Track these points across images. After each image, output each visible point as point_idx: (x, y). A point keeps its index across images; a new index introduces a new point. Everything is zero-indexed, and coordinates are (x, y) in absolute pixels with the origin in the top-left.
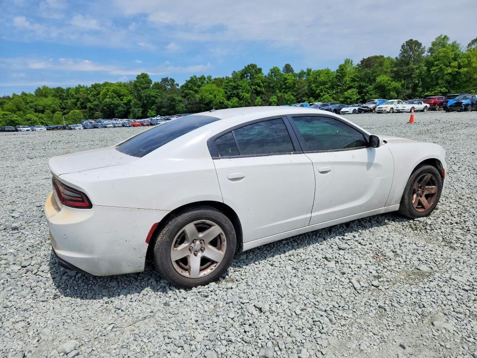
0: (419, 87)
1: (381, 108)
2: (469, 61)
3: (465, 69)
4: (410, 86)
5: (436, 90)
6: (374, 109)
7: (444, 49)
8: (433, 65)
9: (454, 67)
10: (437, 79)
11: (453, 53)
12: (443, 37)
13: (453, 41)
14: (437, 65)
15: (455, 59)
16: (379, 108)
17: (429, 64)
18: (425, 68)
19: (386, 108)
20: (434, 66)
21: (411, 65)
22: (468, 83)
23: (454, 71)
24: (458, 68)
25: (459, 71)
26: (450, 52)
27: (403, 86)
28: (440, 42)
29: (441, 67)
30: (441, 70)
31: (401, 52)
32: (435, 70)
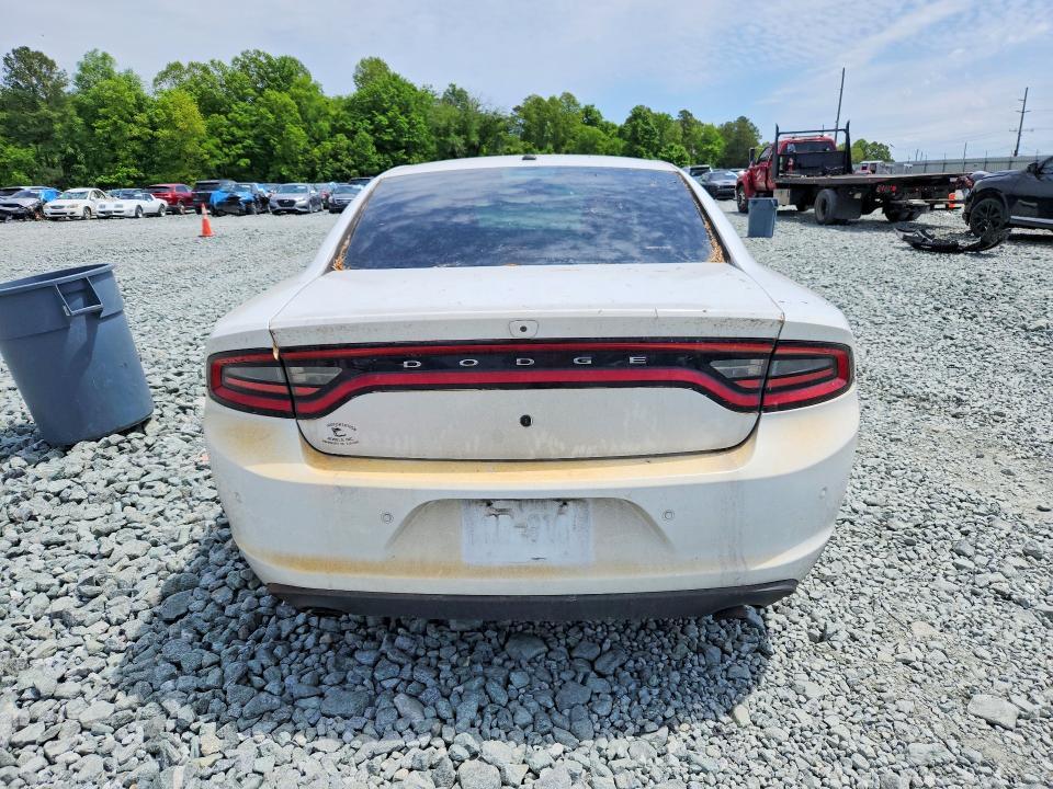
0: (80, 163)
1: (62, 207)
2: (169, 115)
3: (166, 132)
4: (56, 160)
5: (117, 172)
6: (39, 209)
7: (109, 82)
8: (97, 117)
9: (144, 125)
10: (113, 147)
11: (133, 93)
12: (100, 54)
13: (127, 68)
14: (107, 118)
15: (141, 109)
16: (53, 207)
17: (88, 112)
18: (80, 121)
19: (73, 207)
20: (99, 118)
21: (44, 109)
22: (177, 162)
23: (145, 134)
24: (151, 129)
25: (155, 134)
26: (125, 91)
27: (37, 157)
28: (97, 66)
29: (115, 123)
30: (117, 129)
31: (6, 74)
32: (103, 127)
